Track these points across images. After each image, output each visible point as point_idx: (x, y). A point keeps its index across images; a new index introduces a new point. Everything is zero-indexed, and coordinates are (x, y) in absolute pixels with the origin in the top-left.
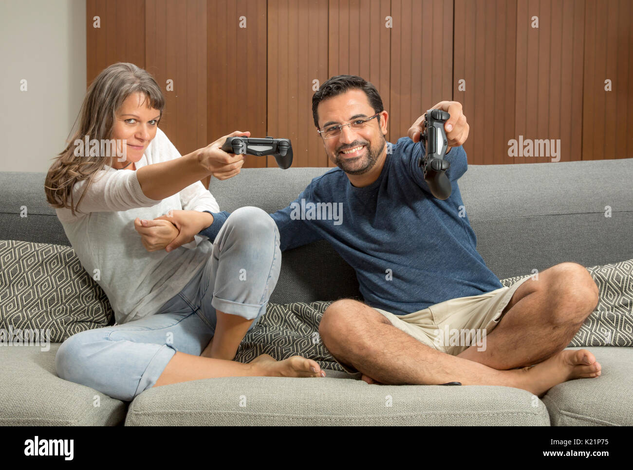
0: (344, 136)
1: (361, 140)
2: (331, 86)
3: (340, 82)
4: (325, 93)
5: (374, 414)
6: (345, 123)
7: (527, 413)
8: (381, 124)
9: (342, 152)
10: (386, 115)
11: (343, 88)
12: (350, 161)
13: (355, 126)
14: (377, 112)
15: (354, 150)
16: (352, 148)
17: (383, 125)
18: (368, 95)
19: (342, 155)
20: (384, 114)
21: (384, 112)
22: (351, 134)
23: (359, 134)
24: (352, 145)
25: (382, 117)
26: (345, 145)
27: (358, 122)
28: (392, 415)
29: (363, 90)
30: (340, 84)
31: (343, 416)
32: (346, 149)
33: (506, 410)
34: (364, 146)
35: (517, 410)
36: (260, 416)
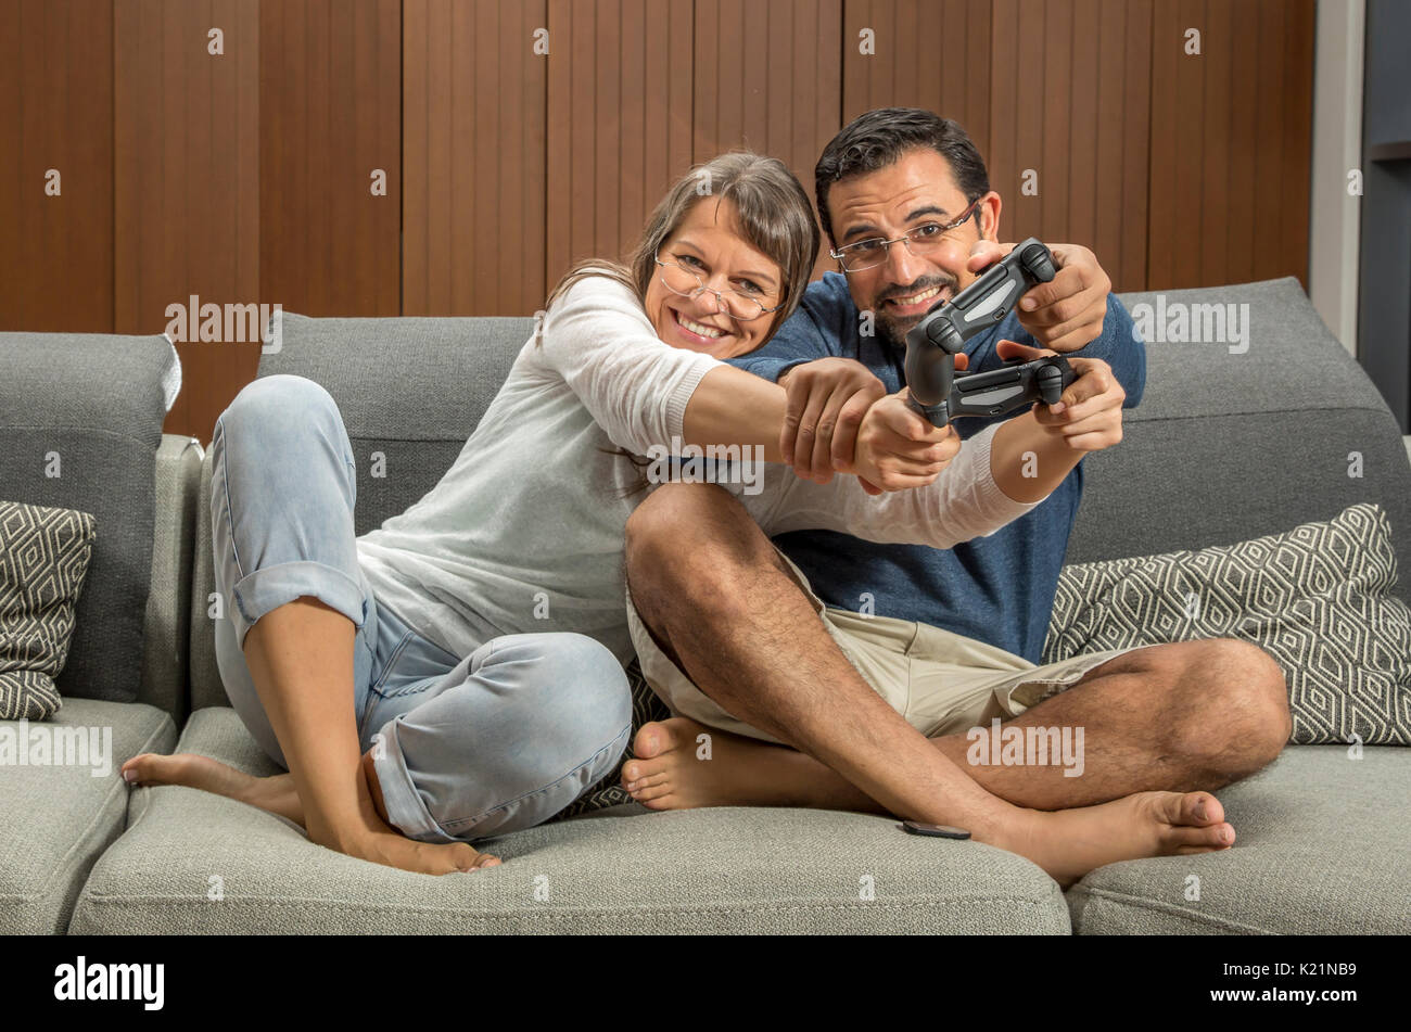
0: (893, 265)
1: (936, 274)
2: (859, 147)
3: (880, 136)
4: (847, 167)
5: (655, 901)
6: (896, 233)
7: (1015, 899)
8: (983, 223)
9: (892, 302)
10: (996, 201)
11: (890, 151)
12: (908, 323)
13: (919, 240)
14: (972, 201)
15: (919, 299)
16: (914, 293)
17: (988, 225)
18: (950, 163)
19: (889, 309)
20: (993, 202)
21: (993, 194)
22: (910, 263)
23: (929, 260)
24: (915, 287)
25: (986, 208)
26: (897, 288)
27: (927, 230)
28: (697, 906)
29: (939, 149)
30: (880, 141)
31: (582, 908)
32: (901, 296)
33: (968, 892)
34: (942, 288)
35: (992, 892)
36: (387, 910)
